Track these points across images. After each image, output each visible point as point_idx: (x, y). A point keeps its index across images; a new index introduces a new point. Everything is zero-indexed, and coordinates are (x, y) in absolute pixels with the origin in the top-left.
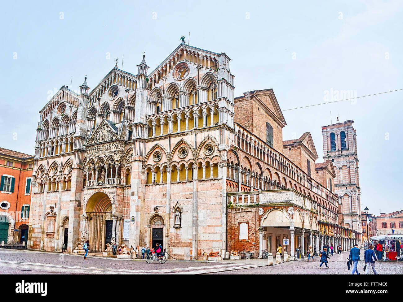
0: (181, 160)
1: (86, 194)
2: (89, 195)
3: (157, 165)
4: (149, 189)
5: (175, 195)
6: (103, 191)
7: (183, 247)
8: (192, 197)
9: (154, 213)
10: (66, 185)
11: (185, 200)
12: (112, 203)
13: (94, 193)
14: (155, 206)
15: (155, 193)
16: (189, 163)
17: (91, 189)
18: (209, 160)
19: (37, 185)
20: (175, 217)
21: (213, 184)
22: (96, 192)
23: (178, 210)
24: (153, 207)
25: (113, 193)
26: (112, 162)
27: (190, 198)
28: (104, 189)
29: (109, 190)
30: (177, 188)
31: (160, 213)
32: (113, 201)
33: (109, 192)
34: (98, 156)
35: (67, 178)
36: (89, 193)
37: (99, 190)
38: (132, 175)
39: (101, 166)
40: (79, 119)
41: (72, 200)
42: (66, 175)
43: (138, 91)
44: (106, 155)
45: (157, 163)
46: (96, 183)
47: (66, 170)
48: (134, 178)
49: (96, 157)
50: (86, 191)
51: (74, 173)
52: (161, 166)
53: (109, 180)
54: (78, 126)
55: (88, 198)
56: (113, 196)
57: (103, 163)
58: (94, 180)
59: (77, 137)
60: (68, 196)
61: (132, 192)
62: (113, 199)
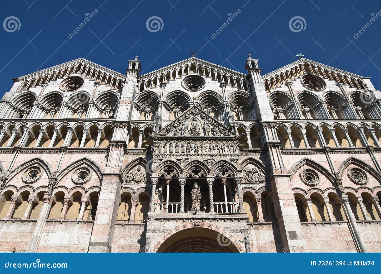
0: (358, 186)
1: (154, 231)
2: (166, 234)
3: (315, 191)
4: (310, 231)
6: (211, 226)
10: (64, 210)
13: (181, 229)
17: (171, 219)
25: (240, 231)
26: (223, 174)
28: (213, 223)
29: (229, 224)
34: (187, 159)
35: (68, 195)
36: (162, 228)
37: (196, 224)
38: (280, 200)
39: (193, 177)
40: (125, 99)
41: (99, 241)
42: (66, 187)
43: (258, 86)
44: (209, 160)
45: (312, 187)
46: (182, 210)
47: (67, 179)
48: (289, 206)
49: (183, 160)
50: (154, 223)
51: (110, 185)
52: (323, 193)
53: (219, 205)
54: (124, 108)
55: (163, 241)
56: (242, 239)
57: (199, 174)
58: (174, 203)
59: (121, 123)
60: (67, 235)
61: (290, 232)
62: (243, 245)
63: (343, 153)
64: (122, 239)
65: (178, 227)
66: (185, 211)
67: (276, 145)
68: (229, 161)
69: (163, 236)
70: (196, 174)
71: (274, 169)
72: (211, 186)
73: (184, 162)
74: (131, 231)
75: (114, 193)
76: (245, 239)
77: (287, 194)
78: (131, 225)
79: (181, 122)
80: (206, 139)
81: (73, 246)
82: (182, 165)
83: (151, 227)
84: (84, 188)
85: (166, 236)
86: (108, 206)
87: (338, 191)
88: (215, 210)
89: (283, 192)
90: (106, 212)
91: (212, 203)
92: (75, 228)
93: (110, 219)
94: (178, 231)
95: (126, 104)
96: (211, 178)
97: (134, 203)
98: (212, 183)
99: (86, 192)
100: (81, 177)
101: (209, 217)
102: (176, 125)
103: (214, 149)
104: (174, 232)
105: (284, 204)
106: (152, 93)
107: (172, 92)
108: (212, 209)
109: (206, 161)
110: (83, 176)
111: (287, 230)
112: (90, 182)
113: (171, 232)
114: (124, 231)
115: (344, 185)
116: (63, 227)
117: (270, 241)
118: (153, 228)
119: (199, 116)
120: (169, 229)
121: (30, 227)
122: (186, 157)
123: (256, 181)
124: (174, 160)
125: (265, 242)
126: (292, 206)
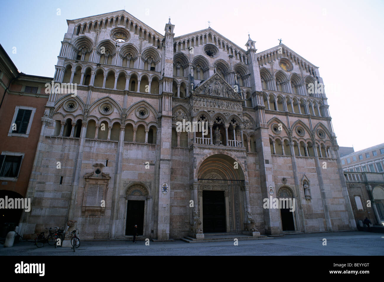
0: (300, 137)
1: (198, 154)
3: (278, 138)
5: (300, 168)
6: (228, 153)
7: (317, 218)
8: (316, 172)
9: (282, 184)
10: (135, 136)
11: (310, 173)
12: (243, 169)
13: (212, 154)
14: (283, 177)
15: (280, 164)
16: (307, 142)
17: (206, 148)
18: (323, 143)
19: (55, 124)
20: (304, 189)
21: (330, 163)
22: (216, 153)
23: (306, 182)
24: (280, 177)
25: (243, 157)
26: (233, 123)
27: (314, 172)
28: (229, 152)
29: (237, 153)
30: (300, 162)
31: (288, 184)
32: (244, 167)
33: (237, 156)
35: (135, 126)
36: (202, 153)
37: (220, 152)
38: (262, 142)
39: (217, 123)
40: (169, 59)
41: (166, 159)
42: (133, 121)
43: (255, 63)
44: (227, 113)
45: (277, 135)
46: (212, 143)
47: (132, 114)
48: (267, 146)
49: (211, 112)
50: (197, 150)
51: (167, 123)
52: (282, 139)
53: (232, 142)
54: (169, 67)
55: (203, 161)
56: (243, 162)
57: (220, 121)
58: (207, 138)
59: (169, 78)
60: (140, 152)
61: (266, 160)
62: (244, 165)
63: (295, 116)
64: (174, 156)
65: (210, 153)
66: (213, 143)
67: (263, 108)
68: (237, 115)
69: (203, 158)
70: (218, 121)
71: (260, 123)
72: (227, 130)
73: (212, 113)
74: (179, 152)
75: (171, 129)
76: (245, 162)
77: (266, 139)
78: (179, 148)
79: (208, 84)
80: (224, 99)
81: (145, 159)
82: (211, 115)
83: (196, 152)
84: (145, 122)
85: (204, 158)
86: (168, 137)
87: (290, 139)
88: (229, 145)
89: (264, 138)
90: (167, 141)
91: (228, 140)
92: (144, 148)
93: (170, 145)
94: (211, 155)
95: (170, 64)
96: (227, 125)
97: (179, 135)
98: (227, 128)
99: (147, 125)
100: (141, 114)
101: (227, 148)
102: (205, 86)
103: (229, 106)
104: (209, 156)
105: (264, 145)
106: (182, 54)
107: (197, 56)
108: (228, 144)
109: (224, 114)
110: (142, 113)
111: (265, 159)
112: (149, 118)
113: (207, 156)
114: (175, 151)
115: (293, 136)
116: (136, 147)
117: (253, 163)
118: (197, 152)
119: (219, 81)
120: (206, 154)
121: (114, 146)
122: (213, 110)
123: (248, 128)
124: (206, 111)
125: (251, 163)
126: (268, 146)
